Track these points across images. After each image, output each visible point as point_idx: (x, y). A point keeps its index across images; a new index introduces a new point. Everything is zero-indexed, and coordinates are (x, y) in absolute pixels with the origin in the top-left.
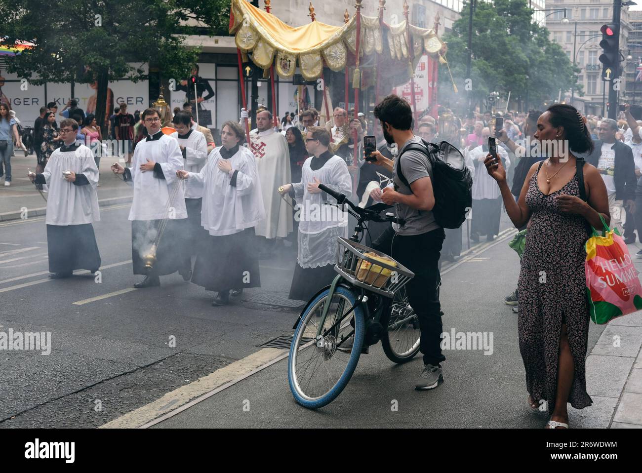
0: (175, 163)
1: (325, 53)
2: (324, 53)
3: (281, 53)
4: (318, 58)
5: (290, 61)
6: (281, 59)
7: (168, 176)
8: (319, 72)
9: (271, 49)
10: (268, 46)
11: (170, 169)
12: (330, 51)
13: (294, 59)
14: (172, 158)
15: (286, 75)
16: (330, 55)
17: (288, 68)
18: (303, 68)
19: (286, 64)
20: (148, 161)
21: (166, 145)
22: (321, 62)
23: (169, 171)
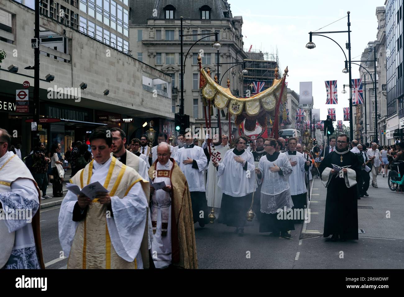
0: (204, 160)
1: (263, 101)
2: (261, 101)
3: (234, 101)
4: (258, 103)
5: (239, 105)
6: (233, 104)
7: (200, 167)
8: (258, 112)
9: (226, 98)
10: (224, 97)
11: (201, 163)
12: (266, 100)
13: (242, 104)
14: (202, 157)
15: (236, 113)
16: (266, 102)
17: (238, 109)
18: (247, 109)
19: (236, 107)
20: (188, 158)
21: (199, 150)
22: (259, 106)
23: (201, 164)
